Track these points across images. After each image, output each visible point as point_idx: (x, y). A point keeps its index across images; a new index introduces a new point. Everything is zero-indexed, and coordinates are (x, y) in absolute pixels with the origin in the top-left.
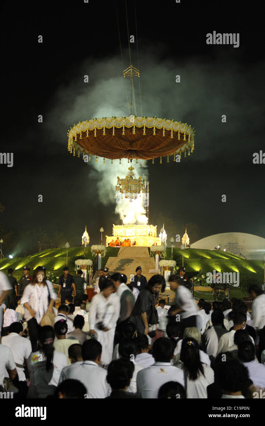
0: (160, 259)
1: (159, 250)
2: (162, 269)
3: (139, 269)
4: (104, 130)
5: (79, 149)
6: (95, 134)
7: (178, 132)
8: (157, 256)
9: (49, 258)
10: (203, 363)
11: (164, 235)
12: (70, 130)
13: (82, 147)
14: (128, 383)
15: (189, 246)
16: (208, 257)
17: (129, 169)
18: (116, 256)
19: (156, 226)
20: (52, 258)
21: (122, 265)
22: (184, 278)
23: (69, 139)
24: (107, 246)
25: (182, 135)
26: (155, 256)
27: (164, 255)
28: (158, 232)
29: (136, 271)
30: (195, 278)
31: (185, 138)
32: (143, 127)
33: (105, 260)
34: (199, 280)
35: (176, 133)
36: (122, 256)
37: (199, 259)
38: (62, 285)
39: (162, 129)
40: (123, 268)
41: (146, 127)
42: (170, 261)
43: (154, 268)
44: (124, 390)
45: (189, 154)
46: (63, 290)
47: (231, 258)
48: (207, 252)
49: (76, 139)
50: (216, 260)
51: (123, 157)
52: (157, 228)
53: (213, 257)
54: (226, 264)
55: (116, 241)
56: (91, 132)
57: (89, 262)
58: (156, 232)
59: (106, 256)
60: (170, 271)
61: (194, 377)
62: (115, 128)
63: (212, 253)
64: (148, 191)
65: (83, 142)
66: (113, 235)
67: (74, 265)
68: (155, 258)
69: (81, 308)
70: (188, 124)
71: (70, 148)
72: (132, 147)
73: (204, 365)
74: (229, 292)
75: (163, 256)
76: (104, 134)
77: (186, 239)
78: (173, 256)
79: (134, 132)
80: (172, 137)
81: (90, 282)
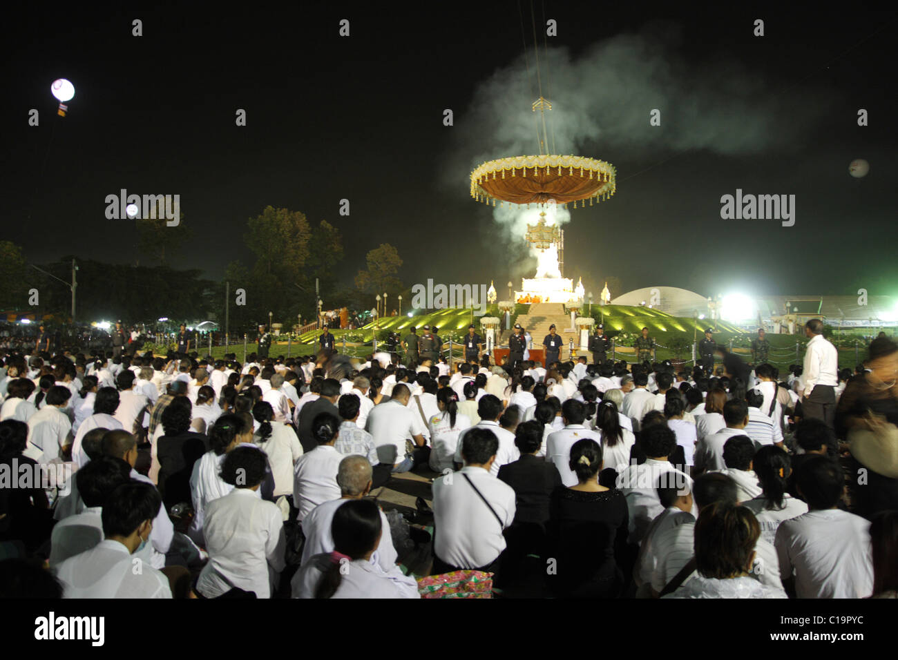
0: (576, 317)
1: (576, 306)
2: (579, 328)
3: (552, 327)
4: (514, 171)
5: (482, 193)
6: (503, 176)
7: (597, 172)
8: (573, 313)
9: (452, 316)
10: (623, 428)
11: (580, 290)
12: (473, 171)
13: (487, 190)
14: (538, 447)
15: (609, 302)
16: (631, 315)
17: (540, 214)
18: (526, 314)
19: (572, 280)
20: (456, 316)
21: (534, 324)
22: (603, 337)
23: (473, 183)
24: (516, 302)
25: (602, 175)
26: (570, 313)
27: (581, 312)
28: (574, 286)
29: (550, 329)
30: (617, 338)
31: (605, 179)
32: (558, 167)
33: (514, 318)
34: (620, 340)
35: (595, 174)
36: (533, 313)
37: (620, 317)
38: (468, 345)
39: (580, 169)
40: (534, 327)
41: (562, 167)
42: (588, 319)
43: (570, 327)
44: (534, 454)
45: (609, 198)
46: (469, 350)
47: (657, 315)
48: (630, 308)
49: (481, 181)
50: (641, 317)
51: (531, 201)
52: (573, 282)
53: (637, 314)
54: (652, 321)
55: (526, 297)
56: (499, 174)
57: (496, 320)
58: (572, 286)
59: (515, 314)
60: (587, 331)
61: (612, 443)
62: (526, 168)
63: (636, 310)
64: (562, 240)
65: (489, 185)
66: (522, 291)
67: (479, 323)
68: (570, 316)
69: (489, 371)
70: (609, 163)
71: (473, 193)
72: (545, 190)
73: (624, 431)
74: (655, 354)
75: (579, 313)
76: (514, 175)
77: (606, 295)
78: (592, 313)
79: (548, 173)
80: (591, 177)
81: (498, 343)
